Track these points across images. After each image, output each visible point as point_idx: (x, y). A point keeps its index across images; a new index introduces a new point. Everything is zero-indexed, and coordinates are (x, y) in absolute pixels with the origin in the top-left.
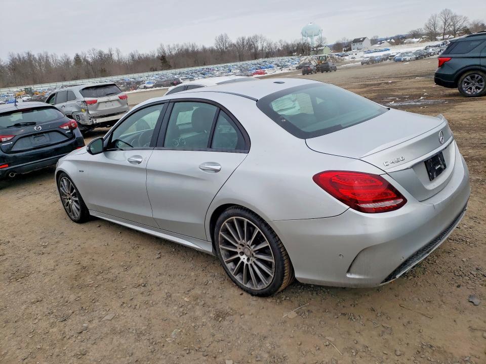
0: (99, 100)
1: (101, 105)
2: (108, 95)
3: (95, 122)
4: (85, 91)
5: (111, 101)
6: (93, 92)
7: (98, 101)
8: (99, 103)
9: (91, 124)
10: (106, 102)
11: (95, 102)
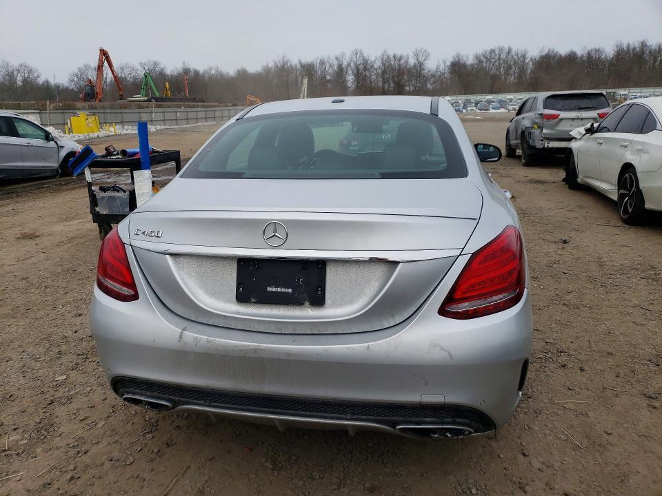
0: (563, 114)
1: (563, 122)
2: (580, 109)
3: (546, 146)
4: (550, 100)
5: (582, 119)
6: (561, 103)
7: (560, 117)
8: (562, 119)
9: (542, 146)
10: (573, 119)
11: (555, 117)
